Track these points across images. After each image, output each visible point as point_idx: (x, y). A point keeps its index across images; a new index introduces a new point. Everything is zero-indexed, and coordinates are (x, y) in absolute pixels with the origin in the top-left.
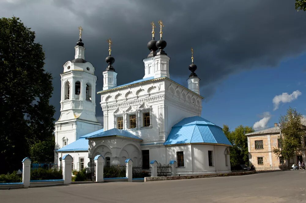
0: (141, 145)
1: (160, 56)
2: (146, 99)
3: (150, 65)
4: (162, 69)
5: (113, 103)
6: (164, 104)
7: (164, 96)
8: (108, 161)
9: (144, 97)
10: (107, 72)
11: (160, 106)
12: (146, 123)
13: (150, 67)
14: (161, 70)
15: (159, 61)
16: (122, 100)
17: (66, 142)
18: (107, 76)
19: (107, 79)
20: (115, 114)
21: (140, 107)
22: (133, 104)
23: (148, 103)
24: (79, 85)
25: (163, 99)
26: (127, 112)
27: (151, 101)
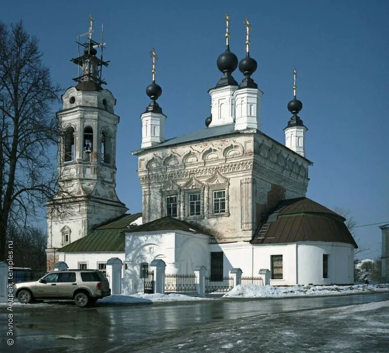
0: (209, 244)
1: (246, 89)
2: (220, 166)
3: (221, 102)
4: (249, 114)
5: (158, 172)
6: (251, 177)
7: (252, 164)
9: (216, 164)
10: (149, 114)
11: (244, 180)
12: (217, 208)
13: (221, 105)
14: (248, 116)
15: (245, 100)
16: (177, 167)
17: (67, 236)
18: (149, 122)
19: (149, 127)
20: (163, 190)
21: (209, 181)
22: (197, 175)
23: (223, 174)
24: (90, 134)
25: (250, 167)
26: (186, 188)
27: (229, 171)
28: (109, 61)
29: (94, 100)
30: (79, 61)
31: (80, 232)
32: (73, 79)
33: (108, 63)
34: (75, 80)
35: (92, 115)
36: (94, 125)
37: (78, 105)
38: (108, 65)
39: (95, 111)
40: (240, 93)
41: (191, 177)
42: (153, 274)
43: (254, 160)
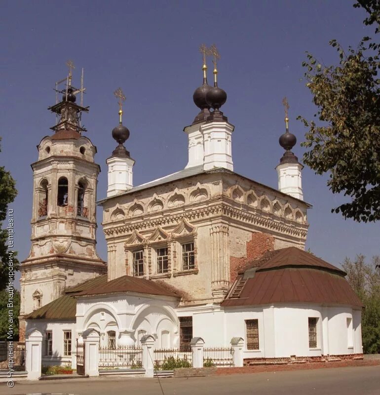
2: (187, 214)
5: (123, 224)
6: (220, 225)
8: (112, 338)
9: (183, 211)
10: (114, 159)
12: (186, 263)
13: (198, 144)
16: (142, 217)
17: (39, 300)
20: (128, 245)
21: (175, 232)
22: (163, 225)
23: (191, 223)
24: (65, 186)
25: (220, 213)
26: (152, 242)
27: (197, 219)
28: (89, 107)
29: (69, 149)
30: (56, 109)
31: (52, 295)
32: (51, 128)
33: (88, 109)
34: (53, 128)
35: (67, 165)
36: (69, 175)
37: (53, 155)
38: (88, 110)
39: (71, 161)
40: (206, 128)
41: (156, 227)
42: (84, 346)
43: (223, 205)
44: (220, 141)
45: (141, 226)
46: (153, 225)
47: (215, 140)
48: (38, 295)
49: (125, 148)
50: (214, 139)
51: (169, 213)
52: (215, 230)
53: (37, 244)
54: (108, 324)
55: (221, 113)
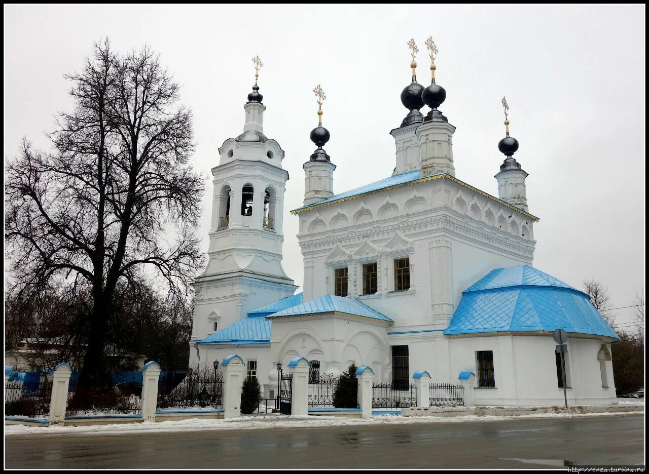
0: (389, 334)
1: (431, 124)
2: (401, 225)
3: (407, 144)
5: (323, 237)
6: (442, 238)
7: (442, 220)
8: (315, 369)
9: (396, 223)
10: (313, 163)
11: (434, 243)
12: (400, 282)
13: (406, 149)
15: (431, 137)
16: (346, 229)
17: (216, 323)
18: (313, 173)
19: (312, 180)
20: (330, 261)
21: (386, 246)
22: (371, 238)
23: (406, 236)
24: (250, 193)
25: (441, 226)
26: (357, 257)
27: (412, 232)
36: (255, 182)
37: (237, 159)
40: (423, 129)
41: (364, 241)
42: (290, 378)
43: (446, 216)
44: (441, 143)
45: (345, 239)
46: (359, 238)
47: (434, 143)
48: (214, 316)
49: (325, 151)
50: (433, 141)
51: (379, 225)
52: (435, 245)
53: (216, 258)
54: (311, 352)
55: (440, 113)
